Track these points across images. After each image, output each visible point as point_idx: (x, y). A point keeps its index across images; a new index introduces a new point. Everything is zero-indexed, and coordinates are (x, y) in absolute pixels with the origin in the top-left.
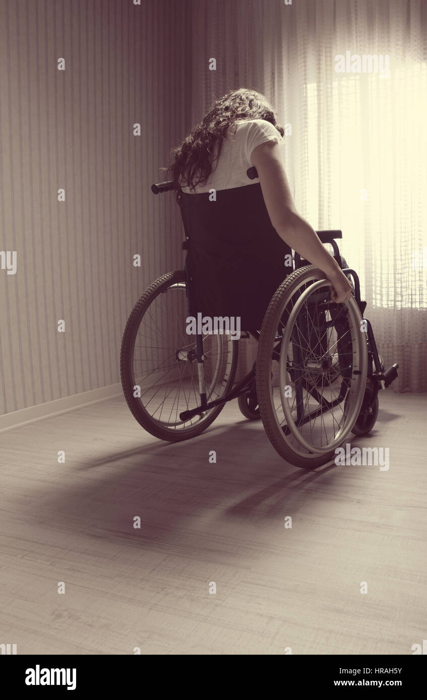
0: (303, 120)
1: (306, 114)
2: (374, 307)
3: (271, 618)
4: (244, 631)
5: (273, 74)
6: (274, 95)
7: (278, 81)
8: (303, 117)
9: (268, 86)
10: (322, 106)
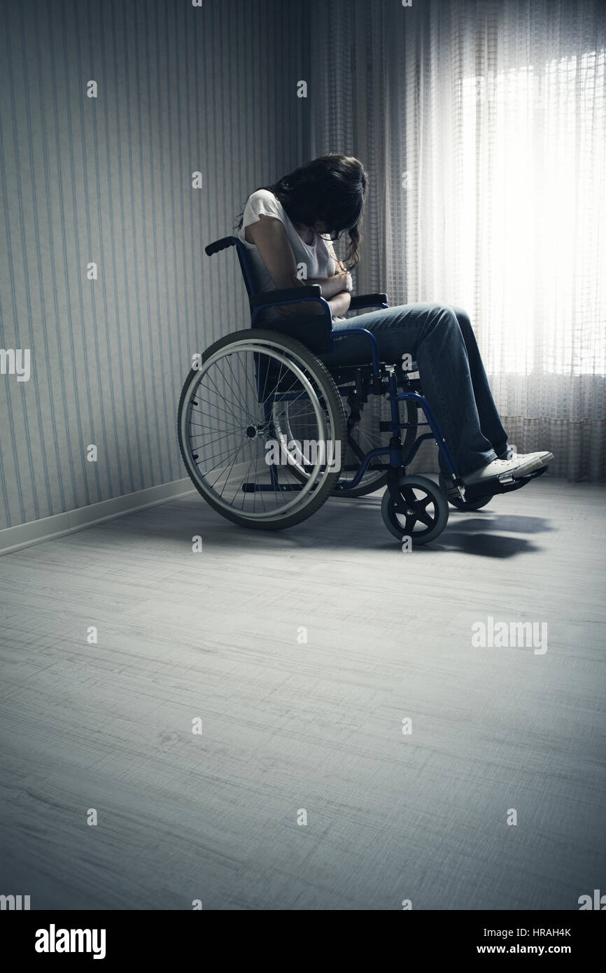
0: (457, 129)
1: (460, 120)
2: (545, 373)
3: (418, 747)
4: (386, 761)
5: (418, 66)
6: (419, 95)
7: (424, 75)
8: (457, 123)
9: (411, 83)
10: (482, 108)
